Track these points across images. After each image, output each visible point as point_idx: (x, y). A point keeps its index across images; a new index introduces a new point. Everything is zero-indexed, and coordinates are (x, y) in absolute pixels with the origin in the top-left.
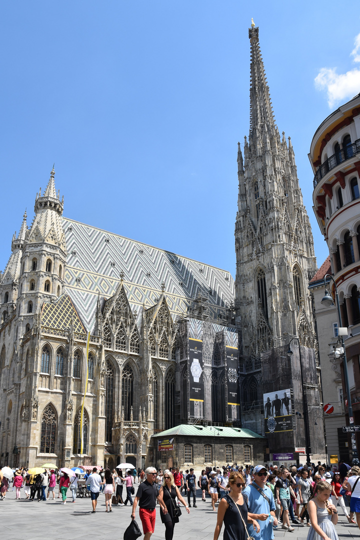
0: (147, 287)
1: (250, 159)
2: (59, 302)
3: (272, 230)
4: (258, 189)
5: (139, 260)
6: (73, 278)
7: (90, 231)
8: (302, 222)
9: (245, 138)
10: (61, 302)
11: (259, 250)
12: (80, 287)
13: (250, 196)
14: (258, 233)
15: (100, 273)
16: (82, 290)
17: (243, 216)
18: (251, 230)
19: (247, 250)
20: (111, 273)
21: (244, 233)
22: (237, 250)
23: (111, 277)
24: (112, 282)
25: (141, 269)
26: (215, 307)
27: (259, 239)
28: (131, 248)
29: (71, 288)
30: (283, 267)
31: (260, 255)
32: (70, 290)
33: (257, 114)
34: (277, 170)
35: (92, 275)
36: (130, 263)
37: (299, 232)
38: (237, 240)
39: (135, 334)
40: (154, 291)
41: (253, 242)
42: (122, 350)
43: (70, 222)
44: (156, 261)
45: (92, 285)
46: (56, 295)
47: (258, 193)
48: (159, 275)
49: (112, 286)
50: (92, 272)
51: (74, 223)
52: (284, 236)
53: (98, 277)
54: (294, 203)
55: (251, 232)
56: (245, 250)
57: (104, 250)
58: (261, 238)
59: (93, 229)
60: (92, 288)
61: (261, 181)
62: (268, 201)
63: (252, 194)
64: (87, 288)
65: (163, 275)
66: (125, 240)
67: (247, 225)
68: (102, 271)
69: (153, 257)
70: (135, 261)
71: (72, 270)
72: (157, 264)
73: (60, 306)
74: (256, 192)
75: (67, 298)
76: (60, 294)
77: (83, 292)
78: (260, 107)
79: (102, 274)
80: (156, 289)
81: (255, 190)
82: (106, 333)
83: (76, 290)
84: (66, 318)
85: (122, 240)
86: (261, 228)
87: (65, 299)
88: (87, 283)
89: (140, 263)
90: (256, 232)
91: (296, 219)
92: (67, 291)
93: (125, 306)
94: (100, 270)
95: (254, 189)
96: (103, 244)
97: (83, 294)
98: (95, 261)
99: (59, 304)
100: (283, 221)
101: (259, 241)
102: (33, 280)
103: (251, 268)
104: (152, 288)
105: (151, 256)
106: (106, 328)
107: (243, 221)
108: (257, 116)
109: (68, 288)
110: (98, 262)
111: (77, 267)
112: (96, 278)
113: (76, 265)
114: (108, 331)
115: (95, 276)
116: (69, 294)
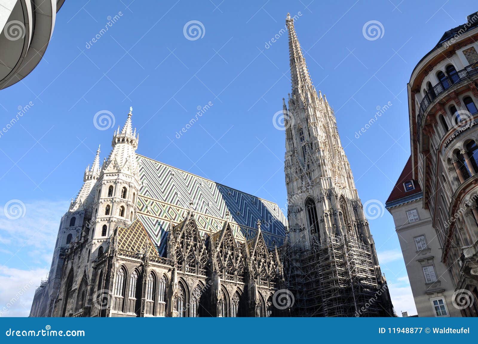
0: (209, 215)
1: (294, 110)
2: (132, 227)
3: (320, 166)
4: (303, 134)
5: (200, 192)
6: (144, 206)
7: (157, 166)
8: (342, 160)
9: (289, 94)
10: (133, 227)
11: (308, 183)
12: (150, 213)
13: (296, 139)
14: (306, 169)
15: (168, 202)
16: (152, 216)
17: (291, 156)
18: (299, 167)
19: (297, 184)
20: (178, 202)
21: (293, 169)
22: (288, 184)
23: (177, 206)
24: (178, 210)
25: (203, 200)
26: (268, 234)
27: (307, 174)
28: (193, 181)
29: (142, 215)
30: (332, 198)
31: (309, 187)
32: (142, 216)
33: (297, 78)
34: (318, 118)
35: (160, 203)
36: (193, 194)
37: (340, 169)
38: (287, 176)
39: (203, 258)
40: (216, 219)
41: (302, 177)
42: (192, 272)
43: (140, 158)
44: (215, 193)
45: (161, 212)
46: (129, 220)
47: (303, 137)
48: (218, 205)
49: (179, 213)
50: (160, 201)
51: (143, 158)
52: (330, 171)
53: (166, 205)
54: (334, 145)
55: (299, 168)
56: (295, 183)
57: (170, 182)
58: (309, 173)
59: (160, 164)
60: (161, 215)
61: (305, 127)
62: (313, 143)
63: (298, 138)
64: (156, 215)
65: (222, 205)
66: (188, 175)
67: (295, 163)
68: (169, 200)
69: (212, 190)
70: (197, 193)
71: (143, 198)
72: (216, 196)
73: (133, 230)
74: (301, 136)
75: (139, 224)
76: (133, 220)
77: (153, 218)
78: (300, 72)
79: (169, 203)
80: (216, 217)
81: (301, 135)
82: (177, 257)
83: (147, 216)
84: (139, 242)
85: (185, 174)
86: (308, 165)
87: (137, 224)
88: (157, 210)
89: (201, 194)
90: (304, 169)
91: (337, 158)
92: (138, 217)
93: (194, 231)
94: (167, 200)
95: (299, 134)
96: (169, 177)
97: (154, 221)
98: (162, 191)
99: (132, 229)
100: (328, 159)
101: (308, 176)
102: (108, 206)
103: (302, 199)
104: (214, 217)
105: (210, 188)
106: (177, 252)
107: (292, 160)
108: (297, 79)
109: (140, 214)
110: (165, 192)
111: (147, 196)
112: (164, 206)
113: (146, 194)
114: (179, 255)
115: (163, 204)
116: (140, 220)
